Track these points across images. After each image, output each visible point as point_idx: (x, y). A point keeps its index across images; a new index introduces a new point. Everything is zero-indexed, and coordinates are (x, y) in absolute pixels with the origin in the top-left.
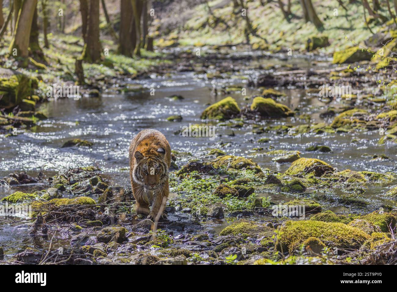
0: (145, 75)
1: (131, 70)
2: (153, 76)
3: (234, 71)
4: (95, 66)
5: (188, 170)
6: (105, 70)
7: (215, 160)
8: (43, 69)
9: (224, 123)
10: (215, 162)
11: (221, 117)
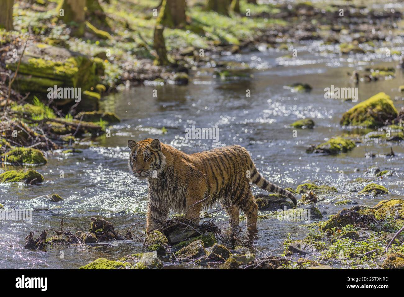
0: (250, 46)
1: (230, 39)
2: (262, 48)
3: (377, 39)
4: (178, 32)
5: (338, 221)
6: (193, 39)
7: (376, 207)
8: (106, 38)
9: (375, 133)
10: (377, 209)
11: (370, 123)
